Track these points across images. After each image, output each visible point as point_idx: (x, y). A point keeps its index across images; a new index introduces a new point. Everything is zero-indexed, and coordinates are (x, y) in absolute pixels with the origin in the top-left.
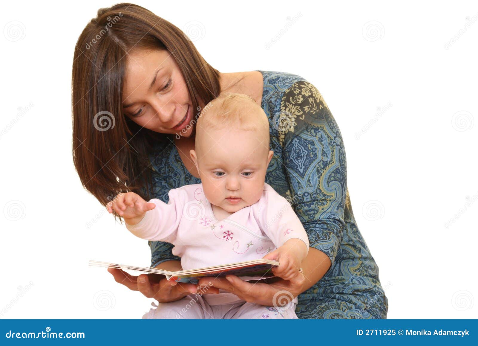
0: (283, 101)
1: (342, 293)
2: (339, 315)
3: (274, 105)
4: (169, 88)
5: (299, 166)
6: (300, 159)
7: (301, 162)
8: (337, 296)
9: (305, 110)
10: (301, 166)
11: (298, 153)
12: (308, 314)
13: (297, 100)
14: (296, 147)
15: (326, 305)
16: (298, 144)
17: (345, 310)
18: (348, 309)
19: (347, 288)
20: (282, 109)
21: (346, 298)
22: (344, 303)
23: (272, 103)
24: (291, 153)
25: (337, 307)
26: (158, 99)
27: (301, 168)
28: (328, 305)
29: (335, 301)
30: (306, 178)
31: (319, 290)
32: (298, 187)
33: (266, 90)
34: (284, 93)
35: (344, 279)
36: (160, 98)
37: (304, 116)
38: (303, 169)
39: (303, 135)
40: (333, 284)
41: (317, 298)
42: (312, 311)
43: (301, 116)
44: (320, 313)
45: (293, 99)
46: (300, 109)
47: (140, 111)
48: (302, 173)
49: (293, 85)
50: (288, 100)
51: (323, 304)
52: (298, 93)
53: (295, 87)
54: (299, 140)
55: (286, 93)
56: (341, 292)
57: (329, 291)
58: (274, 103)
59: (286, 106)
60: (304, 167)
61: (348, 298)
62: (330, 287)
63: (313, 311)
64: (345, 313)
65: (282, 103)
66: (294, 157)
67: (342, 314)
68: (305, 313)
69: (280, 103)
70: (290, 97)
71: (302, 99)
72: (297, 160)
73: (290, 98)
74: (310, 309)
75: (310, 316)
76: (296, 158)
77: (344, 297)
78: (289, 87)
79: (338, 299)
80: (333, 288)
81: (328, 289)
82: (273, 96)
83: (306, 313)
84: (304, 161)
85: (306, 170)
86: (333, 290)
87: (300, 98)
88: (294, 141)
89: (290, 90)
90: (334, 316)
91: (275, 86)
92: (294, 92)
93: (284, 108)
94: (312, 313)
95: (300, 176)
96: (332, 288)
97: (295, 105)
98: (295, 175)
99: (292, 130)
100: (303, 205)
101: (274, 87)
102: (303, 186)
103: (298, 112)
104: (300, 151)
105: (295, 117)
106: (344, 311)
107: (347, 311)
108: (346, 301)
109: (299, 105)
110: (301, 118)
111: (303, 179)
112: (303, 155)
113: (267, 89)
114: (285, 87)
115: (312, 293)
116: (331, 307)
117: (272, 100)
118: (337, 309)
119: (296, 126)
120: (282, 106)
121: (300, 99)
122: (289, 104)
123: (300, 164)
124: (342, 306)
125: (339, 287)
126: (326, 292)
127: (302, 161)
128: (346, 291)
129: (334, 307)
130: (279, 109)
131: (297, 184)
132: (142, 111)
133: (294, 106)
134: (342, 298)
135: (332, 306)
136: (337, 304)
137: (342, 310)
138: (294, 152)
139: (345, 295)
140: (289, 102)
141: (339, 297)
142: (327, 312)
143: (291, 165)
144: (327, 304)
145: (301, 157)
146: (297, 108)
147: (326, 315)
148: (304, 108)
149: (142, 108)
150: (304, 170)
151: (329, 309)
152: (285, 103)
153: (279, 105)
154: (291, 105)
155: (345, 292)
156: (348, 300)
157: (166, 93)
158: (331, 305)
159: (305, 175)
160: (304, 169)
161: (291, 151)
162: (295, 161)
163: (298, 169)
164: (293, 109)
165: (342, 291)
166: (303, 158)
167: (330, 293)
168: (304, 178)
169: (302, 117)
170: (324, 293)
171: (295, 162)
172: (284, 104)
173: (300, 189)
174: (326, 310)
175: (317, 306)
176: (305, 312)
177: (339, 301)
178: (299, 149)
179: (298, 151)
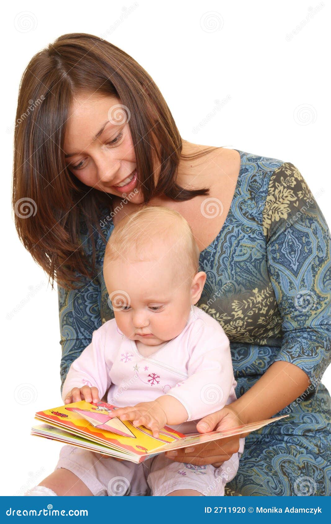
0: (271, 180)
1: (291, 435)
2: (290, 462)
3: (260, 184)
4: (117, 142)
5: (292, 263)
6: (293, 254)
7: (294, 257)
8: (286, 438)
9: (299, 195)
10: (294, 262)
11: (291, 246)
12: (254, 461)
13: (289, 183)
14: (289, 239)
15: (274, 449)
16: (291, 235)
17: (296, 454)
18: (299, 454)
19: (296, 428)
20: (270, 190)
21: (296, 441)
22: (293, 447)
23: (258, 183)
24: (283, 246)
25: (287, 451)
26: (102, 153)
27: (295, 265)
28: (276, 449)
29: (284, 445)
30: (300, 277)
31: (264, 430)
32: (289, 288)
33: (245, 168)
34: (274, 172)
35: (294, 417)
36: (105, 152)
37: (297, 203)
38: (296, 266)
39: (297, 226)
40: (280, 423)
41: (262, 441)
42: (258, 457)
43: (295, 202)
44: (268, 460)
45: (285, 180)
46: (294, 194)
47: (81, 163)
48: (295, 270)
49: (284, 165)
50: (277, 180)
51: (270, 447)
52: (290, 175)
53: (286, 168)
54: (292, 231)
55: (276, 172)
56: (290, 433)
57: (276, 432)
58: (260, 183)
59: (274, 186)
60: (298, 264)
61: (298, 440)
62: (278, 427)
63: (260, 457)
64: (297, 458)
65: (271, 182)
66: (288, 251)
67: (293, 460)
68: (249, 460)
69: (269, 183)
70: (281, 177)
71: (295, 183)
72: (291, 255)
73: (281, 179)
74: (255, 454)
75: (256, 464)
76: (290, 253)
77: (294, 439)
78: (279, 166)
79: (287, 442)
80: (281, 428)
81: (275, 430)
82: (257, 174)
83: (251, 460)
84: (298, 256)
85: (300, 267)
86: (280, 431)
87: (293, 180)
88: (287, 231)
89: (280, 170)
90: (284, 462)
91: (257, 164)
92: (285, 172)
93: (273, 189)
94: (258, 459)
95: (294, 274)
96: (279, 428)
97: (289, 187)
98: (288, 272)
99: (285, 216)
100: (293, 310)
101: (257, 166)
102: (295, 286)
103: (291, 197)
104: (293, 243)
105: (288, 202)
106: (295, 457)
107: (298, 456)
108: (296, 445)
109: (292, 189)
110: (294, 204)
111: (296, 278)
112: (297, 250)
113: (247, 167)
114: (272, 166)
115: (256, 434)
116: (280, 452)
117: (257, 178)
118: (287, 454)
119: (289, 212)
120: (270, 186)
121: (293, 182)
122: (279, 185)
123: (294, 259)
124: (292, 450)
125: (288, 427)
126: (272, 433)
127: (296, 256)
128: (296, 432)
129: (283, 451)
130: (267, 189)
131: (289, 284)
132: (83, 164)
133: (286, 189)
134: (291, 441)
135: (281, 450)
136: (287, 447)
137: (293, 455)
138: (287, 245)
139: (295, 437)
140: (279, 182)
141: (288, 439)
142: (276, 457)
143: (283, 261)
144: (275, 447)
145: (295, 251)
146: (290, 192)
147: (274, 462)
148: (298, 193)
149: (83, 161)
150: (298, 267)
151: (278, 454)
152: (274, 183)
153: (266, 185)
154: (282, 187)
155: (294, 433)
156: (299, 443)
157: (113, 148)
158: (279, 449)
159: (298, 273)
160: (298, 265)
161: (283, 243)
162: (288, 255)
163: (291, 265)
164: (285, 193)
165: (292, 432)
166: (297, 253)
167: (277, 434)
168: (298, 277)
169: (296, 204)
170: (270, 434)
171: (288, 258)
172: (272, 184)
173: (291, 290)
174: (274, 455)
175: (264, 450)
176: (250, 458)
177: (289, 445)
178: (292, 241)
179: (291, 243)
